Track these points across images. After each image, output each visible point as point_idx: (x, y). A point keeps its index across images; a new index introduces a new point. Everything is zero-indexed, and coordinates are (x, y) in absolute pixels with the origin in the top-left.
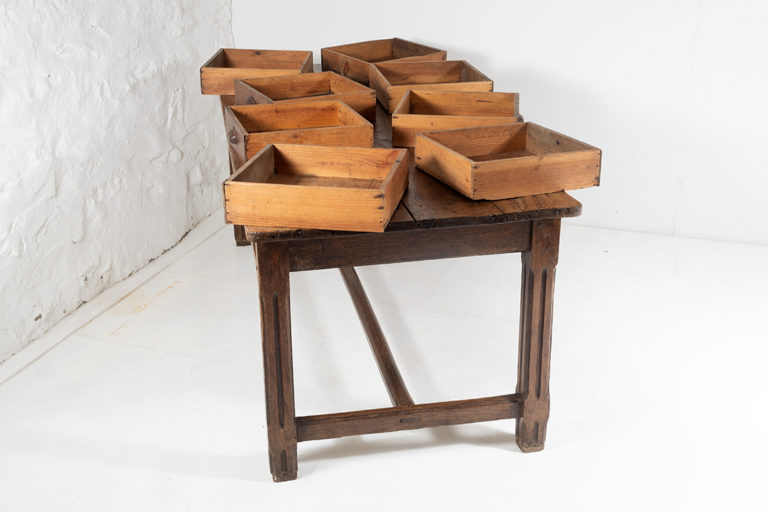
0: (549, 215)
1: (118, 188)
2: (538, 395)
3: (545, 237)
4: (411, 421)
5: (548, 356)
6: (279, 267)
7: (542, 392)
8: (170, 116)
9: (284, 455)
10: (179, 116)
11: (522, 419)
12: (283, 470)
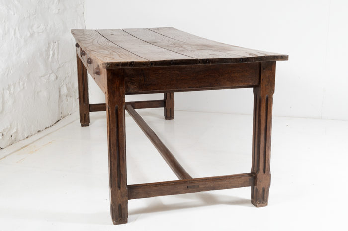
0: (271, 59)
1: (22, 88)
2: (265, 171)
3: (268, 76)
4: (194, 187)
5: (269, 148)
6: (119, 89)
7: (266, 170)
8: (51, 56)
9: (120, 207)
10: (56, 56)
11: (255, 187)
12: (119, 217)
